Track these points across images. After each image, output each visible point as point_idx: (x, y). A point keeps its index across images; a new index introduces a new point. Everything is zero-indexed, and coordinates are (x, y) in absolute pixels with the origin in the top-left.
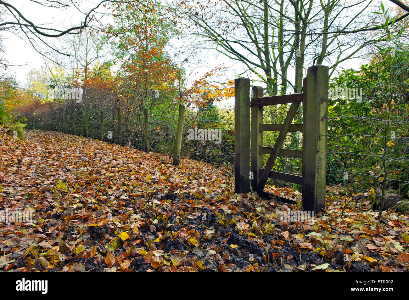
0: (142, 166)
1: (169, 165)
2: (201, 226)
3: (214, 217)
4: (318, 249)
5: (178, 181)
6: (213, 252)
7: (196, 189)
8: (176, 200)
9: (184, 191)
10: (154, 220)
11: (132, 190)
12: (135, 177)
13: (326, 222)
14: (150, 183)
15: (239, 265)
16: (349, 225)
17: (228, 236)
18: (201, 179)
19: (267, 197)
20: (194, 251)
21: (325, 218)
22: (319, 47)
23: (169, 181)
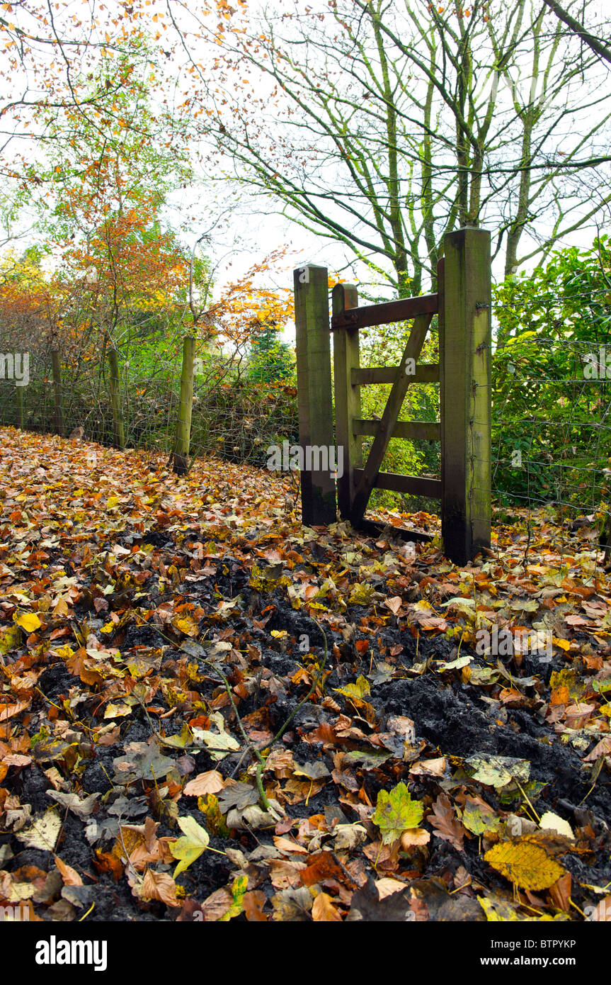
0: (103, 478)
1: (165, 473)
2: (211, 596)
3: (244, 575)
4: (457, 629)
5: (179, 506)
6: (226, 646)
7: (217, 521)
8: (167, 545)
9: (187, 526)
10: (105, 587)
11: (70, 529)
12: (83, 501)
13: (490, 576)
14: (115, 512)
15: (280, 669)
16: (535, 579)
17: (268, 613)
18: (232, 500)
19: (373, 530)
20: (183, 647)
21: (487, 567)
22: (512, 205)
23: (160, 506)
